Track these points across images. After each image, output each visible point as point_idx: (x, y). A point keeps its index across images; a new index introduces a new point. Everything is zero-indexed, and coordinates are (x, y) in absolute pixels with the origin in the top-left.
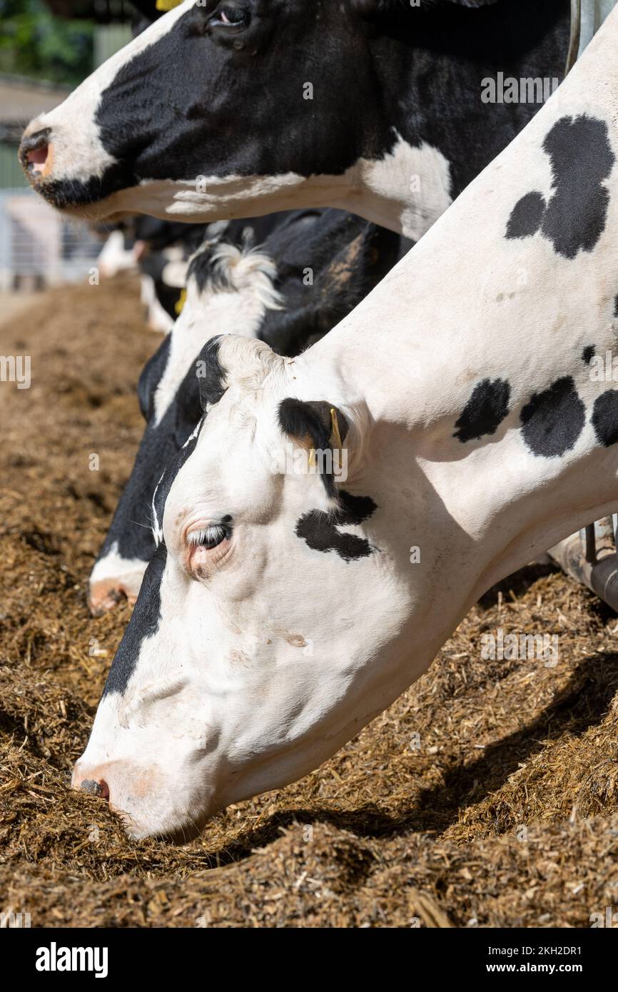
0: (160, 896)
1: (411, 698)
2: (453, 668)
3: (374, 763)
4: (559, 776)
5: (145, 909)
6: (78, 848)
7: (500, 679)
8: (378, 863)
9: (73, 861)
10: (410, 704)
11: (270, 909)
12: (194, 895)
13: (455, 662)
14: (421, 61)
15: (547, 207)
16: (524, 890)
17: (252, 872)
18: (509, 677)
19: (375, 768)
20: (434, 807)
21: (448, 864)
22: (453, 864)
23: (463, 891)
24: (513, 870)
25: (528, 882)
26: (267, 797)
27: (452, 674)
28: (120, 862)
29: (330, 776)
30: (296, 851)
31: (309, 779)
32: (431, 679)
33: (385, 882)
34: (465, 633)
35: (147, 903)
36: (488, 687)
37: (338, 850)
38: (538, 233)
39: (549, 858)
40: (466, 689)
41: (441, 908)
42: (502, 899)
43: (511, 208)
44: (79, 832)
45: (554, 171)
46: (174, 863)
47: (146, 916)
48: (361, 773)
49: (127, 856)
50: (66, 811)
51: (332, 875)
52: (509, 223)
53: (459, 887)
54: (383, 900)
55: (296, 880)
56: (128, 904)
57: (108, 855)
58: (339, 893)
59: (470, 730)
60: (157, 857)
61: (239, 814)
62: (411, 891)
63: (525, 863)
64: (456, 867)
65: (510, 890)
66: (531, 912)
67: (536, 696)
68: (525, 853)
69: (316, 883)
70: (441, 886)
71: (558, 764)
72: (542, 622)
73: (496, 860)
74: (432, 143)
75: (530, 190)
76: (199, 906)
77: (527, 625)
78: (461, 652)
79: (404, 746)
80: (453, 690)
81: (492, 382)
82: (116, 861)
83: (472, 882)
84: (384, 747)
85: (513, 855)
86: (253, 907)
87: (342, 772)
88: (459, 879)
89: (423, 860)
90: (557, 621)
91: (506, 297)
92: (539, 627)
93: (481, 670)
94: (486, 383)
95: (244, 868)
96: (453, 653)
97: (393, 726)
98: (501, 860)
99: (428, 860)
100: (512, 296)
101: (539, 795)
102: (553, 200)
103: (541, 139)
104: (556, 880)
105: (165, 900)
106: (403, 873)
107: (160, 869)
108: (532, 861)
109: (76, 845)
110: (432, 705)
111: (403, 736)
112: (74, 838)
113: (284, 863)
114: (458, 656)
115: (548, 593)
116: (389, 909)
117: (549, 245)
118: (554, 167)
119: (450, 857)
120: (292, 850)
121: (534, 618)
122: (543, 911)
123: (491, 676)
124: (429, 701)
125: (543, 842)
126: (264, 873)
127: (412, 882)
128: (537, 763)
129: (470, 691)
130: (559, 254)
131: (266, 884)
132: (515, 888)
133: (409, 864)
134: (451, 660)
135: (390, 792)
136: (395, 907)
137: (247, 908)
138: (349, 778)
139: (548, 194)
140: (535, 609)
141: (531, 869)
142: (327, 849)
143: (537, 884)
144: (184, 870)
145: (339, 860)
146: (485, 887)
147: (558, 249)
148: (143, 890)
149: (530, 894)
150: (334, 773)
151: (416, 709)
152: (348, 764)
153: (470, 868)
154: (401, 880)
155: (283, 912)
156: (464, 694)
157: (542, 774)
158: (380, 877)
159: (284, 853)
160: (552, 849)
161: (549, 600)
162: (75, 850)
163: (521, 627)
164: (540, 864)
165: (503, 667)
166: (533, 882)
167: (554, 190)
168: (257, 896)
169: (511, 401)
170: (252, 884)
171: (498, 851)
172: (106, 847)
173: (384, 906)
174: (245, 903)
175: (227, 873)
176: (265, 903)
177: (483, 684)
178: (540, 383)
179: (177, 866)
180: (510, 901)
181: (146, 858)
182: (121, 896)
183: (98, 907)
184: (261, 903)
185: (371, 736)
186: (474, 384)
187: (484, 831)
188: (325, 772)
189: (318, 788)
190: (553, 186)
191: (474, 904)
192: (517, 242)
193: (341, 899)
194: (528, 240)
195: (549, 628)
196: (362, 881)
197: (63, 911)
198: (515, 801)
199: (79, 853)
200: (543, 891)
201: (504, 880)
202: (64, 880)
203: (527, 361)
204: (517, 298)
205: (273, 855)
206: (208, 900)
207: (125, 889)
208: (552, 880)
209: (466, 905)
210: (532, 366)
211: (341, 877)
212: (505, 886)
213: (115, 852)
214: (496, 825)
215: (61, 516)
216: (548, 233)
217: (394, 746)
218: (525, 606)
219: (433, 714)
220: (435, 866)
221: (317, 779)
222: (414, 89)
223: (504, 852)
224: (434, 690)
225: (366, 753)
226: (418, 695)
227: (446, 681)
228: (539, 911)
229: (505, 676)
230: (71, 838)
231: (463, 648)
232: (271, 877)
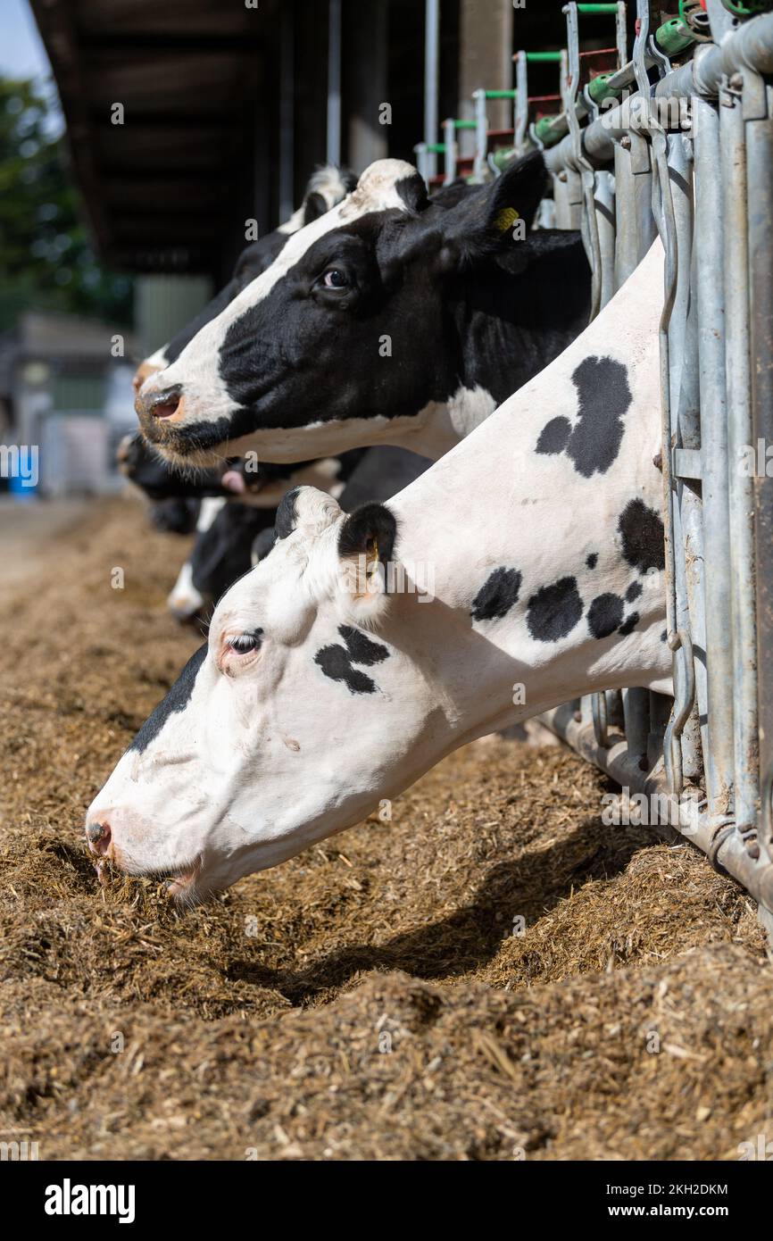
0: (263, 1035)
1: (450, 860)
2: (485, 835)
3: (420, 916)
4: (583, 930)
5: (250, 1045)
6: (183, 990)
7: (525, 844)
8: (445, 1006)
9: (179, 1001)
10: (449, 865)
11: (356, 1046)
12: (291, 1033)
13: (487, 830)
14: (477, 316)
15: (573, 432)
16: (569, 1031)
17: (340, 1014)
18: (533, 843)
19: (421, 920)
20: (472, 953)
21: (504, 1008)
22: (509, 1008)
23: (518, 1031)
24: (559, 1013)
25: (572, 1023)
26: (329, 943)
27: (484, 840)
28: (218, 1002)
29: (382, 926)
30: (378, 996)
31: (365, 929)
32: (467, 843)
33: (453, 1023)
34: (494, 805)
35: (251, 1040)
36: (515, 851)
37: (413, 996)
38: (563, 453)
39: (590, 1004)
40: (497, 853)
41: (501, 1046)
42: (551, 1038)
43: (542, 427)
44: (183, 976)
45: (580, 402)
46: (264, 1003)
47: (251, 1051)
48: (409, 924)
49: (225, 997)
50: (172, 958)
51: (408, 1017)
52: (539, 440)
53: (514, 1027)
54: (452, 1039)
55: (377, 1021)
56: (236, 1042)
57: (208, 996)
58: (414, 1032)
59: (500, 888)
60: (250, 998)
61: (306, 957)
62: (475, 1031)
63: (569, 1007)
64: (511, 1010)
65: (557, 1030)
66: (576, 1049)
67: (557, 859)
68: (569, 999)
69: (394, 1023)
70: (500, 1027)
71: (582, 919)
72: (560, 797)
73: (544, 1005)
74: (484, 386)
75: (560, 415)
76: (296, 1042)
77: (547, 799)
78: (492, 821)
79: (445, 900)
80: (485, 853)
81: (507, 570)
82: (215, 1001)
83: (525, 1024)
84: (428, 901)
85: (559, 1000)
86: (342, 1045)
87: (393, 922)
88: (514, 1021)
89: (483, 1004)
90: (572, 796)
91: (530, 502)
92: (558, 801)
93: (509, 837)
94: (502, 570)
95: (333, 1010)
96: (484, 821)
97: (435, 884)
98: (549, 1004)
99: (489, 1005)
100: (535, 502)
101: (565, 946)
102: (578, 426)
103: (571, 372)
104: (596, 1022)
105: (267, 1037)
106: (468, 1015)
107: (252, 1008)
108: (576, 1005)
109: (182, 987)
110: (467, 866)
111: (443, 892)
112: (179, 982)
113: (367, 1006)
114: (489, 824)
115: (562, 771)
116: (457, 1046)
117: (571, 464)
118: (581, 398)
119: (506, 1002)
120: (374, 995)
121: (554, 793)
122: (587, 1049)
123: (517, 842)
124: (466, 863)
125: (584, 989)
126: (350, 1015)
127: (476, 1023)
128: (563, 918)
129: (500, 854)
130: (578, 473)
131: (353, 1025)
132: (561, 1028)
133: (472, 1007)
134: (483, 828)
135: (435, 941)
136: (462, 1045)
137: (337, 1046)
138: (399, 928)
139: (575, 420)
140: (552, 784)
141: (574, 1012)
142: (403, 995)
143: (581, 1026)
144: (273, 1009)
145: (413, 1004)
146: (536, 1027)
147: (579, 468)
148: (248, 1029)
149: (575, 1034)
150: (386, 923)
151: (455, 869)
152: (398, 916)
153: (523, 1011)
154: (467, 1021)
155: (367, 1049)
156: (495, 857)
157: (568, 928)
158: (449, 1019)
159: (368, 997)
160: (592, 995)
161: (566, 777)
162: (181, 991)
163: (543, 800)
164: (583, 1009)
165: (527, 834)
166: (577, 1023)
167: (580, 418)
168: (345, 1034)
169: (521, 590)
170: (340, 1023)
171: (546, 997)
172: (207, 990)
173: (452, 1044)
174: (335, 1040)
175: (319, 1014)
176: (352, 1040)
177: (511, 848)
178: (549, 580)
179: (266, 1006)
180: (558, 1040)
181: (241, 999)
182: (230, 1034)
183: (211, 1043)
184: (348, 1041)
185: (417, 892)
186: (492, 570)
187: (518, 975)
188: (378, 923)
189: (372, 937)
190: (579, 414)
191: (527, 1042)
192: (545, 457)
193: (416, 1037)
194: (554, 457)
195: (566, 802)
196: (432, 1022)
197: (181, 1047)
198: (544, 951)
199: (184, 994)
200: (585, 1032)
201: (552, 1021)
202: (177, 1019)
203: (540, 558)
204: (539, 504)
205: (358, 999)
206: (304, 1037)
207: (233, 1027)
208: (593, 1022)
209: (520, 1043)
210: (543, 564)
211: (416, 1019)
212: (553, 1027)
213: (215, 993)
214: (528, 970)
215: (142, 700)
216: (571, 453)
217: (437, 901)
218: (542, 782)
219: (469, 873)
220: (494, 1009)
221: (371, 928)
222: (471, 339)
223: (552, 998)
224: (470, 853)
225: (412, 906)
226: (456, 858)
227: (480, 846)
228: (583, 1049)
229: (529, 842)
230: (176, 981)
231: (493, 818)
232: (356, 1018)
